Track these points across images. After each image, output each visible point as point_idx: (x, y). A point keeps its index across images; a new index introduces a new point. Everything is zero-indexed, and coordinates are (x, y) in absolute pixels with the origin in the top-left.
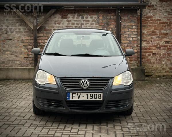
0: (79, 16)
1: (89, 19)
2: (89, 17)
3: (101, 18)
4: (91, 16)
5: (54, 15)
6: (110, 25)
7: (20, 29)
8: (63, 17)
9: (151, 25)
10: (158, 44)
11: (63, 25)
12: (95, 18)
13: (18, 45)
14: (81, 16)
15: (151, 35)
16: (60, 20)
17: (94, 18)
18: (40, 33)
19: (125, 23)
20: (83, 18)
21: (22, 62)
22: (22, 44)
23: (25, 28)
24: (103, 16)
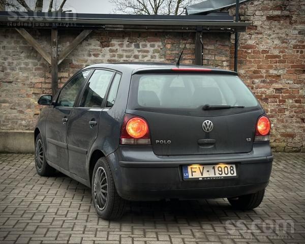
0: (131, 43)
1: (148, 48)
2: (148, 44)
3: (169, 46)
4: (152, 43)
5: (87, 41)
6: (185, 59)
7: (27, 64)
8: (104, 44)
9: (252, 60)
10: (262, 93)
11: (104, 58)
12: (159, 46)
13: (23, 91)
14: (134, 43)
15: (251, 78)
16: (98, 49)
17: (156, 47)
18: (62, 72)
19: (210, 56)
20: (137, 46)
21: (31, 123)
22: (31, 91)
23: (36, 61)
24: (173, 44)
